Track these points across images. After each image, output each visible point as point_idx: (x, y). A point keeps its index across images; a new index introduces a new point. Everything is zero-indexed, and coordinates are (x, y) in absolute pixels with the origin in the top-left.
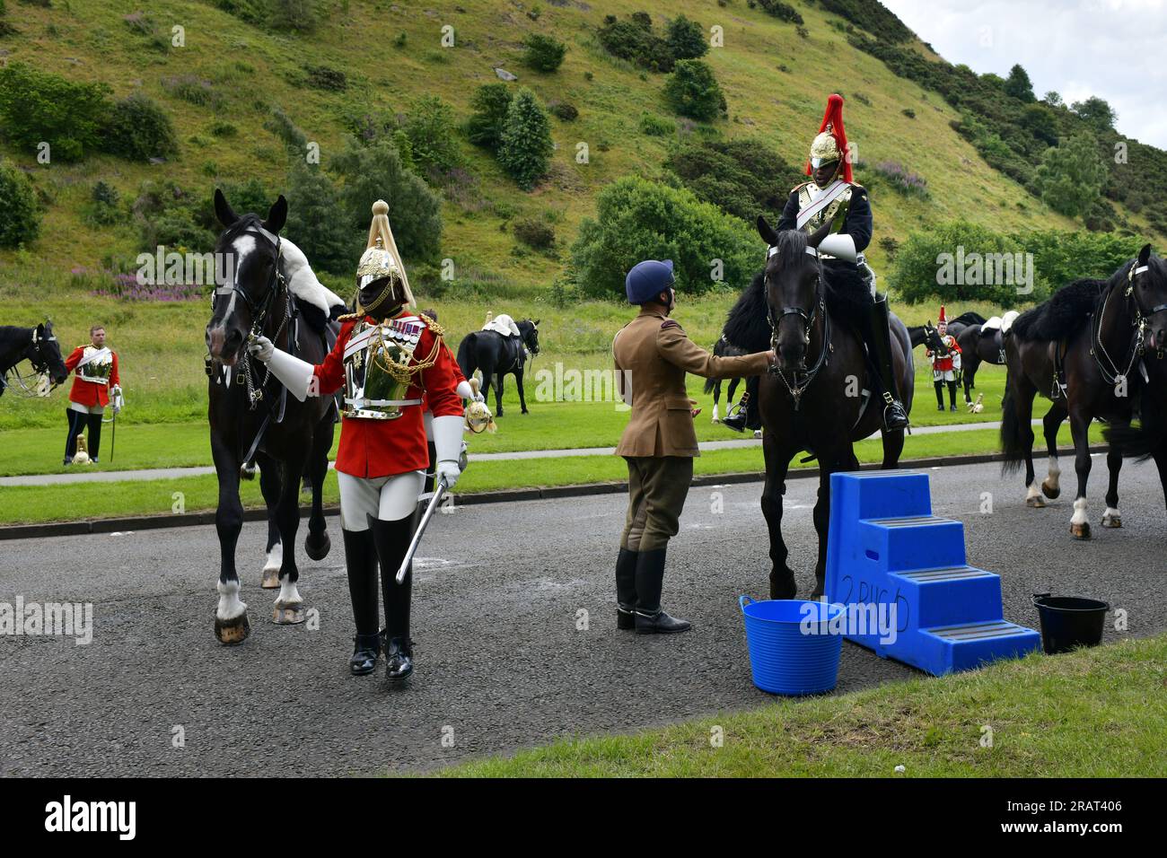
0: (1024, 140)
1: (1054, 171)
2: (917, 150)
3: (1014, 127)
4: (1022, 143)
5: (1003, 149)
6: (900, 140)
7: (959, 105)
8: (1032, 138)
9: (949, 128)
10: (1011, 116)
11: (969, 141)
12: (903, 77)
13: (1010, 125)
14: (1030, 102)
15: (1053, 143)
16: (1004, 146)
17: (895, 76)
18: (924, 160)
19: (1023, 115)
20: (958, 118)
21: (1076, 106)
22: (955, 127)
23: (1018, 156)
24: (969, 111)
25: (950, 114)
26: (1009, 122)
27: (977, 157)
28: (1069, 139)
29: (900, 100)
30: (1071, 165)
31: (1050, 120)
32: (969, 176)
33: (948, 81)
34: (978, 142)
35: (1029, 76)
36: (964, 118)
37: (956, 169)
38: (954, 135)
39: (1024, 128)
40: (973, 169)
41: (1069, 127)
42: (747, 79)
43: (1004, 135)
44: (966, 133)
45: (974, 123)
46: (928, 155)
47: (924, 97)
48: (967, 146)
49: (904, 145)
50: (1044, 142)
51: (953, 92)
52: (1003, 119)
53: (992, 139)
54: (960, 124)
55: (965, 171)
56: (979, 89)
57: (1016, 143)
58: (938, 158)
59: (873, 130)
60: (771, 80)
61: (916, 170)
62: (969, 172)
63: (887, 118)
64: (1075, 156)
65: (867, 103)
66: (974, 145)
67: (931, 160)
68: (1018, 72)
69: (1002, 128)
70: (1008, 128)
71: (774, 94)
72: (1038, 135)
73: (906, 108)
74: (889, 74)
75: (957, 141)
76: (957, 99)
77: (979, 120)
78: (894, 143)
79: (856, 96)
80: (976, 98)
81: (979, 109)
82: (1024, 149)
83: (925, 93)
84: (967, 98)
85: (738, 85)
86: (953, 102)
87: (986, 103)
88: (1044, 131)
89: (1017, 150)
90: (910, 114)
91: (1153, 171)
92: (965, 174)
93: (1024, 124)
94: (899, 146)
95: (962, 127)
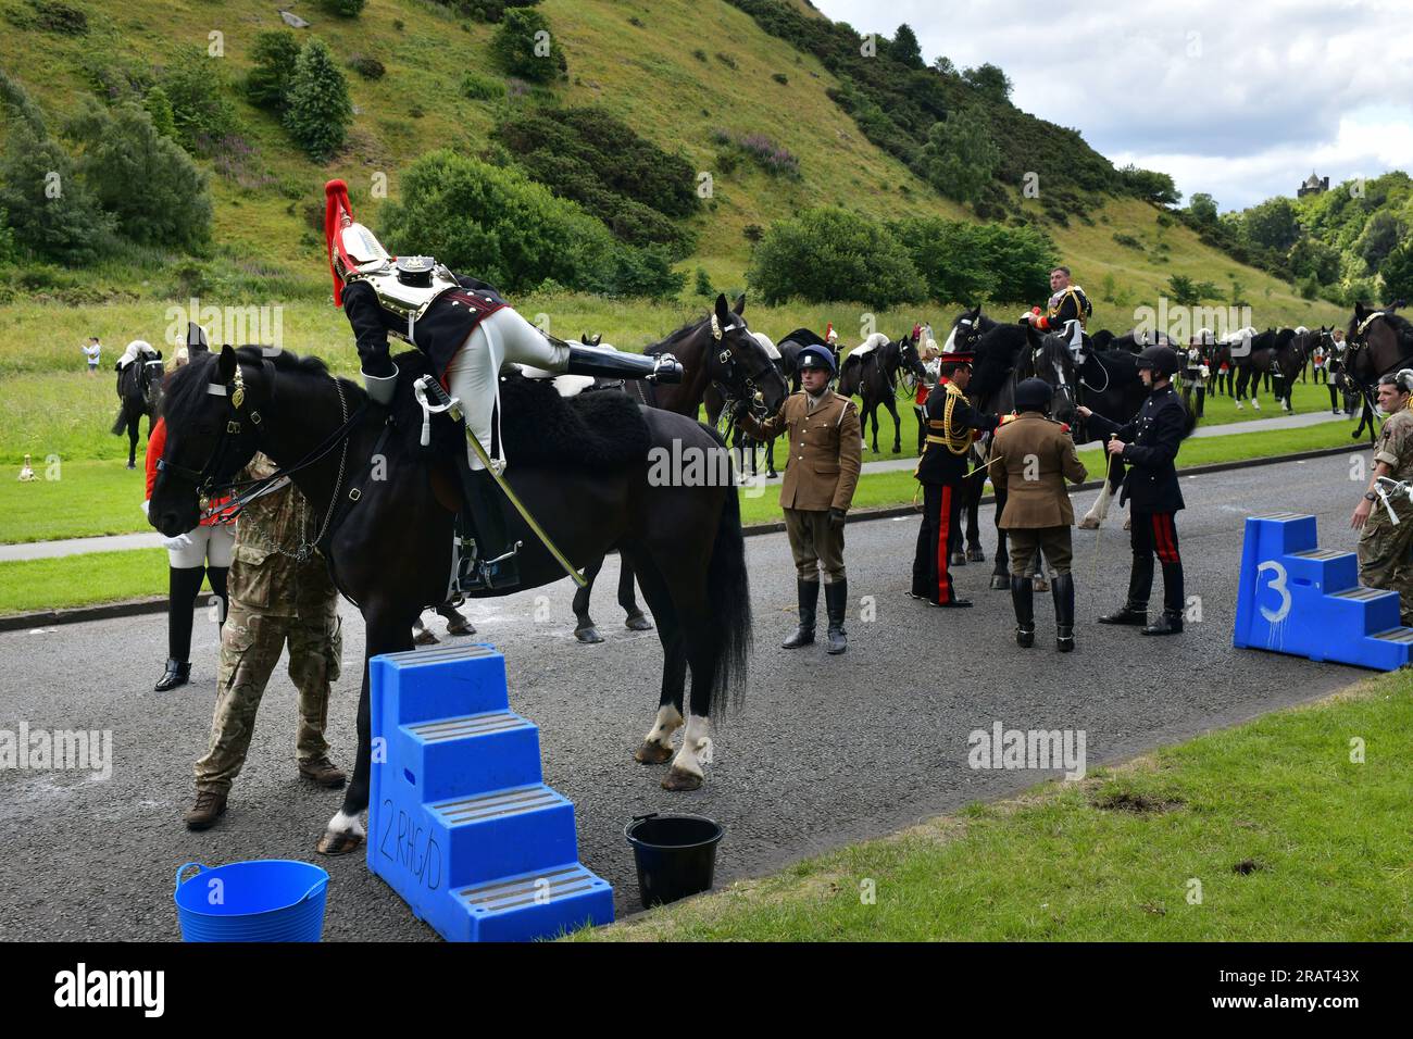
0: (910, 113)
1: (942, 148)
2: (789, 123)
3: (899, 97)
4: (907, 116)
5: (885, 122)
6: (769, 110)
7: (838, 70)
8: (919, 111)
9: (826, 98)
10: (896, 84)
11: (848, 112)
12: (775, 36)
13: (895, 95)
14: (917, 69)
15: (941, 117)
16: (886, 119)
17: (765, 34)
18: (797, 135)
19: (909, 83)
20: (836, 85)
21: (968, 73)
22: (833, 95)
23: (903, 132)
24: (849, 77)
25: (828, 81)
26: (894, 91)
27: (857, 132)
28: (958, 113)
29: (770, 62)
30: (962, 143)
31: (939, 89)
32: (847, 154)
33: (826, 42)
34: (859, 114)
35: (917, 38)
36: (843, 86)
37: (833, 146)
38: (832, 105)
39: (910, 99)
40: (852, 146)
41: (960, 99)
42: (591, 33)
43: (887, 106)
44: (846, 106)
45: (854, 92)
46: (801, 128)
47: (799, 60)
48: (847, 119)
49: (775, 116)
50: (932, 116)
51: (832, 55)
52: (887, 88)
53: (873, 111)
54: (839, 92)
55: (842, 147)
57: (901, 116)
58: (813, 132)
59: (739, 97)
60: (621, 35)
61: (787, 147)
62: (847, 148)
63: (756, 83)
64: (965, 133)
65: (732, 65)
66: (854, 118)
67: (804, 134)
68: (905, 33)
69: (885, 99)
70: (893, 98)
71: (623, 52)
72: (926, 107)
73: (778, 72)
74: (758, 32)
75: (835, 112)
76: (836, 63)
77: (860, 89)
78: (763, 114)
79: (719, 57)
80: (857, 62)
81: (860, 76)
82: (909, 124)
83: (800, 55)
84: (846, 62)
85: (581, 38)
86: (831, 66)
87: (868, 68)
88: (932, 104)
89: (902, 125)
90: (781, 80)
91: (1050, 150)
92: (843, 151)
93: (909, 94)
94: (768, 117)
95: (841, 96)
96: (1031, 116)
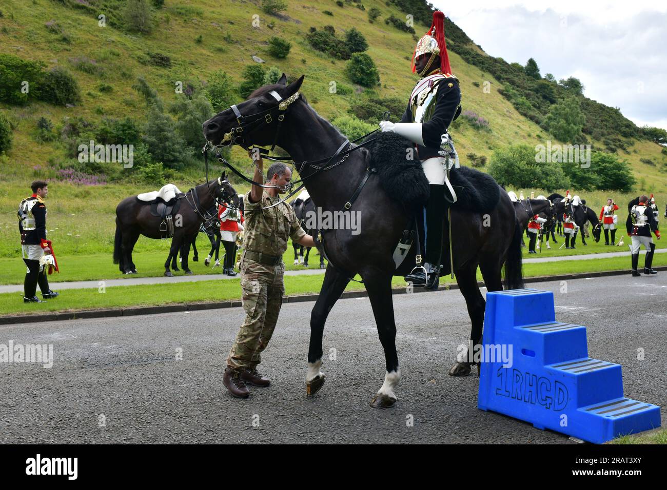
0: (537, 100)
1: (555, 117)
2: (483, 105)
3: (532, 93)
4: (536, 102)
5: (527, 105)
6: (473, 99)
7: (502, 80)
8: (541, 99)
9: (498, 93)
10: (530, 87)
11: (509, 100)
12: (471, 64)
13: (530, 91)
14: (538, 79)
15: (553, 102)
16: (528, 103)
17: (466, 63)
18: (487, 111)
19: (536, 86)
20: (502, 87)
21: (562, 82)
22: (501, 92)
23: (535, 109)
24: (508, 84)
25: (498, 85)
26: (529, 90)
27: (514, 109)
28: (564, 100)
29: (470, 76)
30: (566, 114)
31: (551, 89)
32: (510, 120)
33: (495, 67)
34: (514, 101)
35: (537, 65)
36: (505, 88)
37: (503, 116)
38: (500, 96)
39: (537, 93)
40: (512, 116)
41: (561, 93)
42: (389, 64)
43: (528, 96)
44: (508, 97)
45: (511, 91)
46: (489, 108)
47: (483, 76)
48: (508, 103)
49: (476, 102)
50: (548, 102)
51: (498, 73)
52: (526, 88)
53: (521, 100)
54: (504, 91)
55: (508, 117)
56: (511, 71)
57: (534, 102)
58: (494, 109)
60: (402, 65)
61: (483, 116)
62: (510, 117)
63: (466, 87)
64: (568, 109)
66: (511, 103)
67: (490, 110)
68: (532, 63)
69: (525, 93)
70: (529, 93)
71: (404, 73)
72: (545, 97)
73: (474, 81)
74: (464, 63)
75: (503, 100)
76: (501, 77)
77: (513, 89)
78: (470, 101)
80: (510, 76)
81: (513, 83)
82: (538, 106)
83: (483, 73)
84: (506, 77)
85: (385, 67)
86: (498, 78)
87: (516, 79)
88: (548, 96)
89: (534, 106)
90: (476, 85)
91: (606, 118)
92: (508, 118)
93: (537, 91)
94: (472, 102)
95: (505, 92)
96: (595, 101)
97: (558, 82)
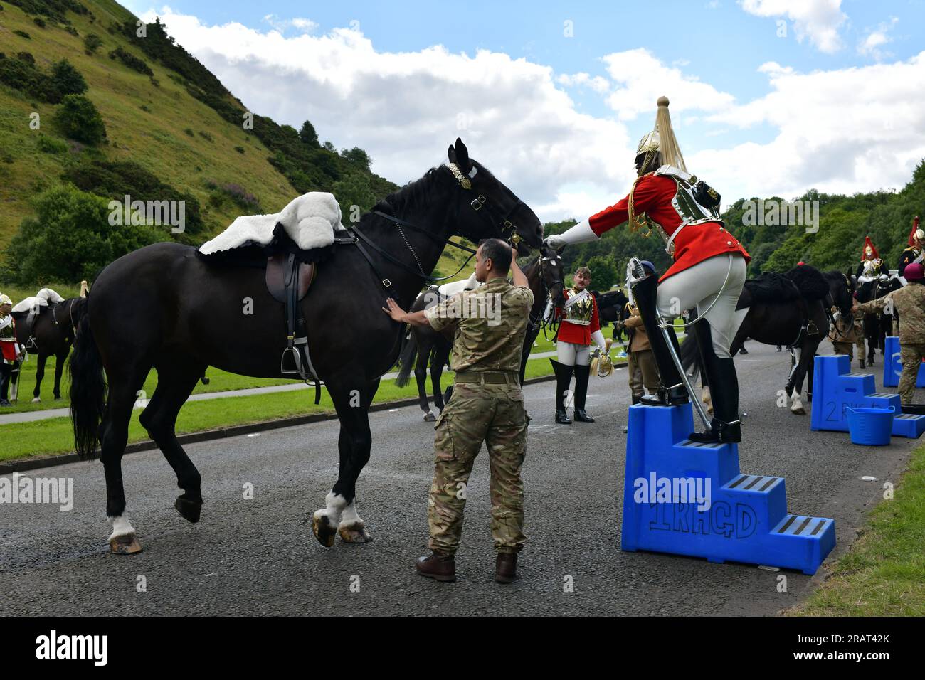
0: (317, 175)
1: (341, 197)
2: (250, 177)
3: (310, 165)
5: (306, 179)
6: (237, 169)
7: (272, 146)
8: (322, 174)
9: (268, 163)
10: (307, 157)
11: (282, 173)
12: (232, 123)
13: (307, 163)
14: (316, 148)
15: (336, 178)
16: (307, 178)
17: (225, 122)
18: (255, 185)
19: (315, 156)
20: (273, 156)
21: (345, 152)
22: (271, 161)
23: (315, 185)
24: (280, 151)
25: (266, 152)
26: (306, 161)
27: (289, 185)
28: (350, 176)
29: (232, 139)
30: (354, 194)
31: (333, 161)
32: (285, 198)
33: (263, 128)
34: (288, 174)
35: (315, 129)
36: (277, 156)
37: (277, 193)
38: (271, 168)
39: (317, 166)
40: (287, 193)
41: (345, 167)
42: (119, 114)
43: (305, 169)
44: (281, 169)
45: (285, 161)
46: (257, 181)
47: (247, 139)
48: (282, 177)
49: (240, 173)
51: (267, 137)
52: (302, 159)
53: (297, 172)
54: (275, 160)
55: (282, 194)
56: (283, 136)
57: (313, 176)
58: (264, 184)
59: (217, 160)
60: (137, 117)
61: (250, 192)
62: (285, 194)
63: (226, 152)
64: (355, 188)
65: (210, 140)
66: (285, 176)
67: (259, 185)
68: (308, 126)
69: (302, 165)
70: (307, 165)
71: (140, 128)
72: (326, 171)
73: (237, 146)
74: (220, 119)
75: (275, 172)
76: (271, 142)
77: (287, 159)
78: (233, 171)
79: (201, 134)
80: (282, 142)
81: (286, 151)
82: (318, 181)
83: (248, 136)
84: (277, 142)
85: (112, 118)
86: (267, 144)
87: (289, 146)
88: (329, 170)
89: (314, 181)
90: (240, 150)
92: (282, 196)
93: (316, 163)
94: (237, 173)
95: (276, 162)
96: (385, 179)
97: (340, 153)
